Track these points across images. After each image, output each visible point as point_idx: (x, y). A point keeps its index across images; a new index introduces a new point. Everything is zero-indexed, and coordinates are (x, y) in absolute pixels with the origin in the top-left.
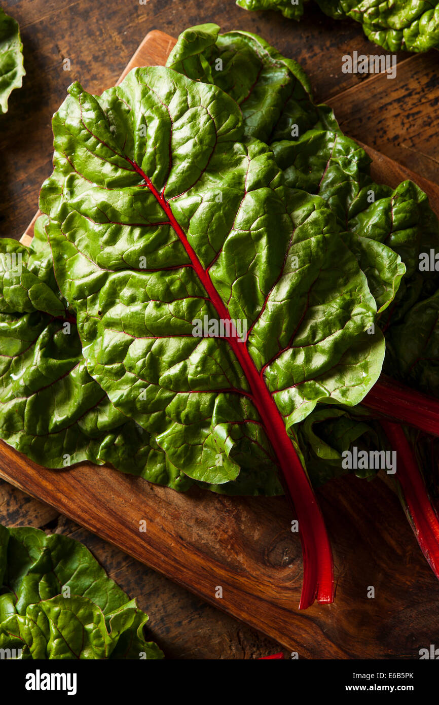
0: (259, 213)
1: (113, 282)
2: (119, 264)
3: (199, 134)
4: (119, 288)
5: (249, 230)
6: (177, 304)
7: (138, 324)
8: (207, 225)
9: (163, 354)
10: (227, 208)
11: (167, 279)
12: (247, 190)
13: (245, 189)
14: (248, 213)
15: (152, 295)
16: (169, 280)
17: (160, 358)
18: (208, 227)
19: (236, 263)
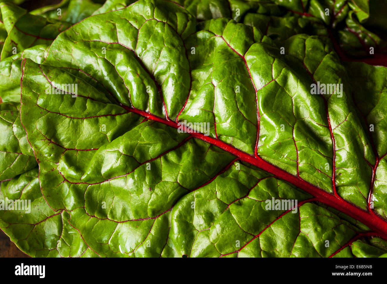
0: (269, 61)
1: (180, 217)
2: (179, 191)
3: (165, 40)
4: (188, 218)
5: (273, 80)
6: (256, 191)
7: (233, 233)
8: (234, 102)
9: (275, 244)
10: (239, 76)
11: (230, 175)
12: (241, 54)
13: (240, 55)
14: (260, 68)
15: (227, 199)
16: (232, 176)
17: (275, 251)
18: (236, 102)
19: (282, 116)
